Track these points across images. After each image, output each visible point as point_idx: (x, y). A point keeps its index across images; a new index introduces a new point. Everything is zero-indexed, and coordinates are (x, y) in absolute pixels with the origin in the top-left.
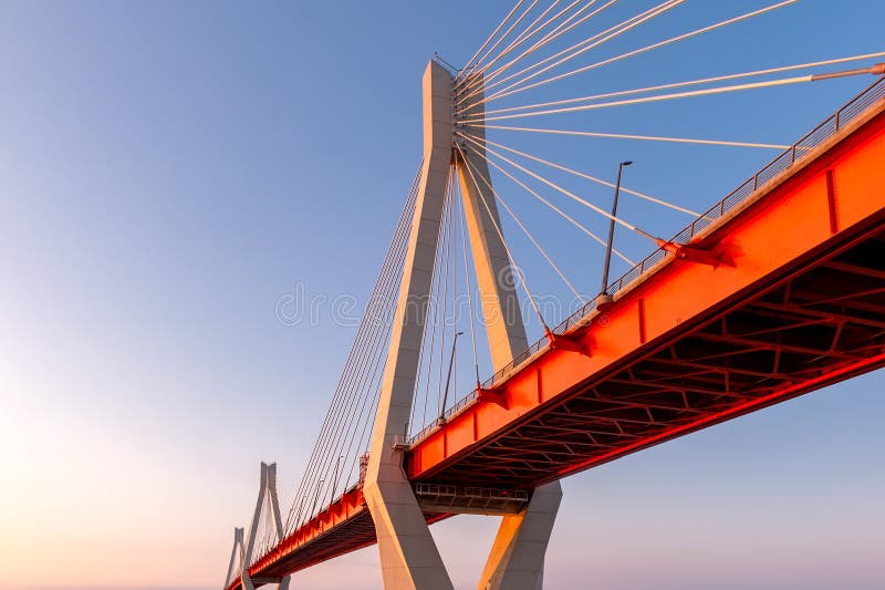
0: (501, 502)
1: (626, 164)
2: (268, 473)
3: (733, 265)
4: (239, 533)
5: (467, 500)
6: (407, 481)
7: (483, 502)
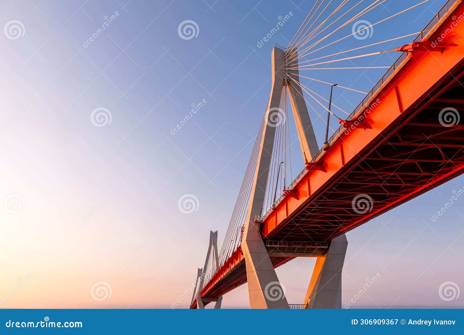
0: (313, 249)
1: (334, 85)
2: (214, 236)
3: (371, 128)
4: (200, 271)
5: (294, 249)
6: (262, 240)
7: (303, 249)
